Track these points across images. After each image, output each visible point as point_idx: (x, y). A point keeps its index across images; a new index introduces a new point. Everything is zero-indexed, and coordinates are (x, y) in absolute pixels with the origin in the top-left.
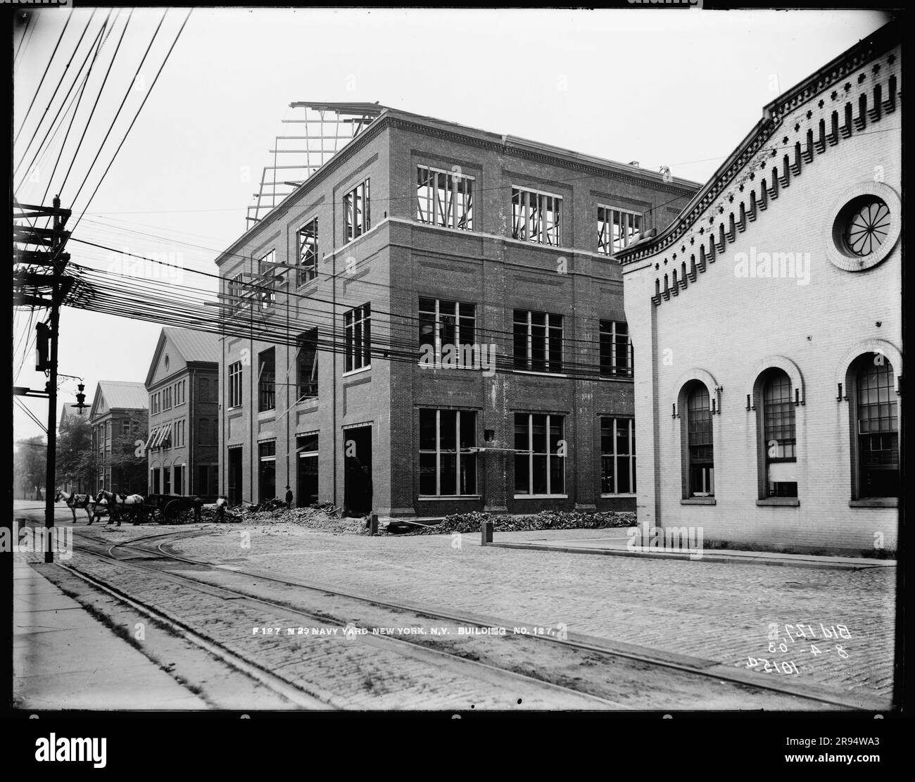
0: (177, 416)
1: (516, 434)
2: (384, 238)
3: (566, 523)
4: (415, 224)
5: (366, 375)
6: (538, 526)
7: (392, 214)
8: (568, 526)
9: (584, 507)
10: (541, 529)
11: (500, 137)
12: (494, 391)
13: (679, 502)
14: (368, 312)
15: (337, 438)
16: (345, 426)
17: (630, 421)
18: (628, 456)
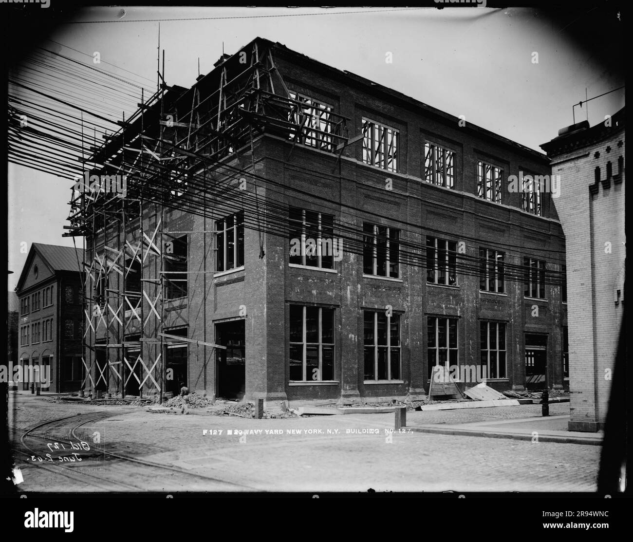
0: (45, 315)
1: (364, 329)
2: (259, 152)
5: (240, 275)
9: (416, 391)
12: (349, 292)
14: (241, 219)
16: (216, 320)
17: (448, 321)
18: (446, 348)
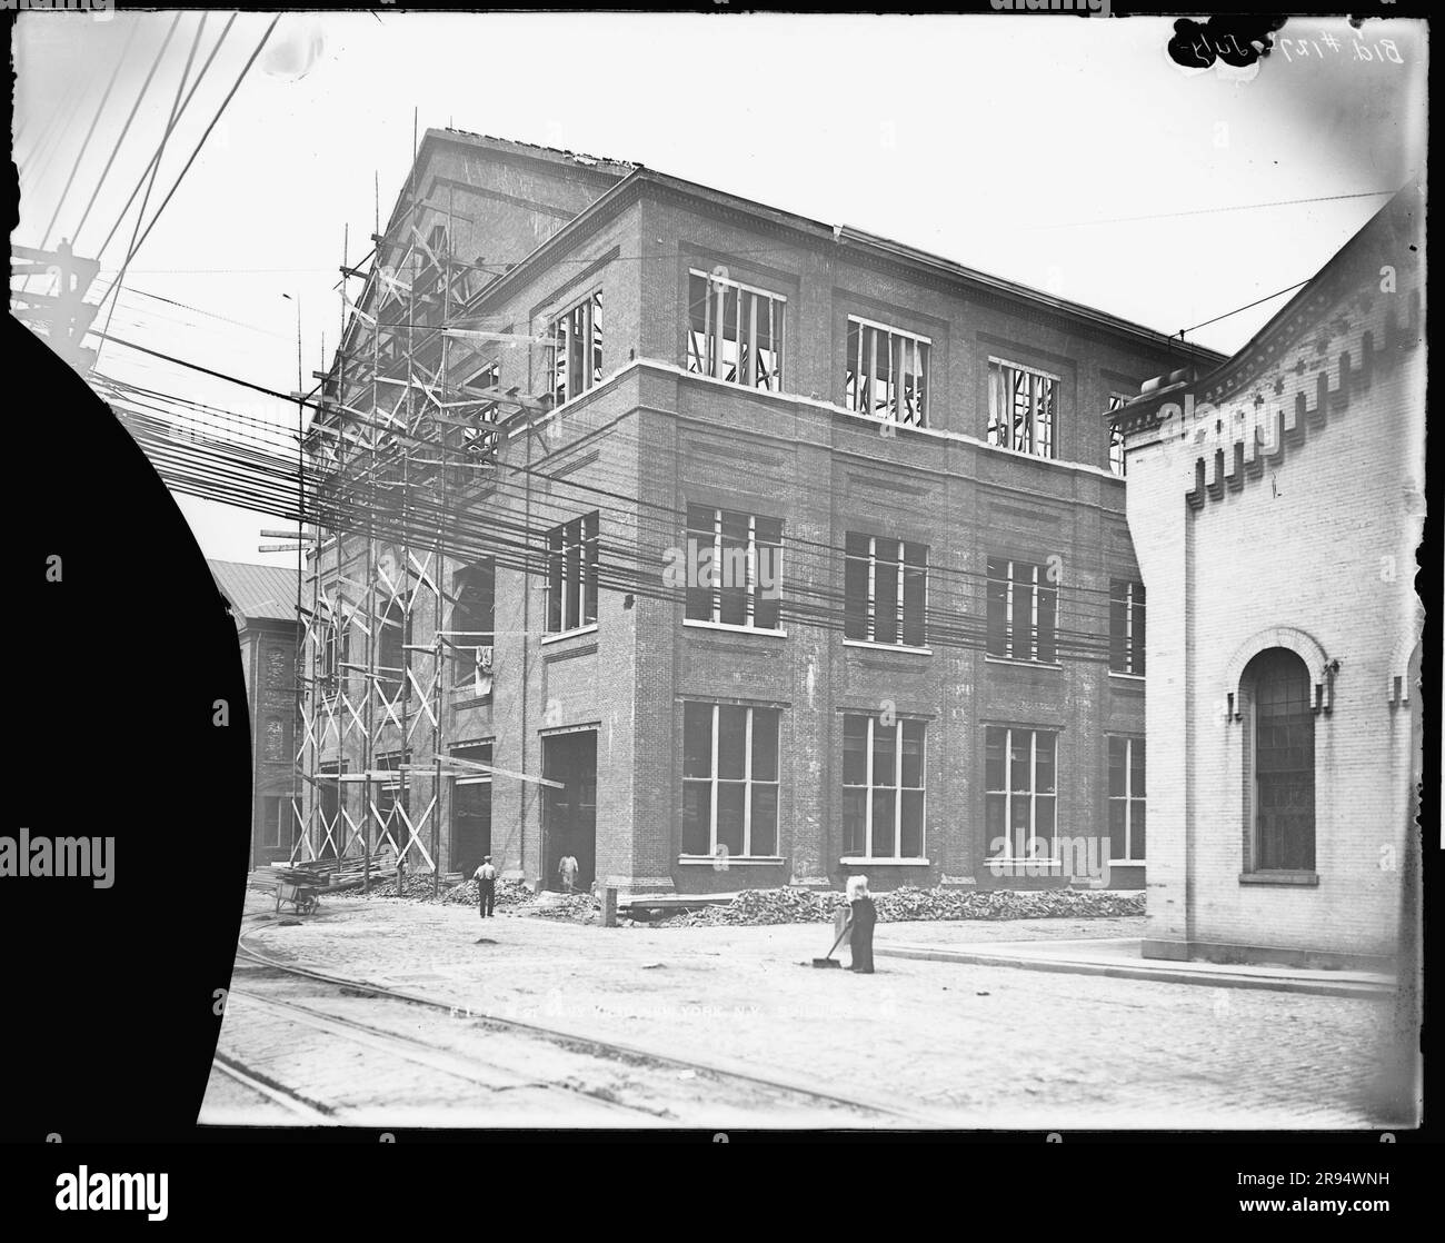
1: (845, 751)
2: (628, 396)
3: (943, 908)
4: (684, 373)
5: (588, 641)
6: (895, 913)
7: (645, 355)
8: (948, 914)
9: (956, 880)
10: (901, 920)
11: (831, 229)
12: (811, 676)
13: (1235, 879)
14: (593, 528)
15: (530, 750)
16: (544, 730)
17: (1034, 735)
18: (1028, 793)
